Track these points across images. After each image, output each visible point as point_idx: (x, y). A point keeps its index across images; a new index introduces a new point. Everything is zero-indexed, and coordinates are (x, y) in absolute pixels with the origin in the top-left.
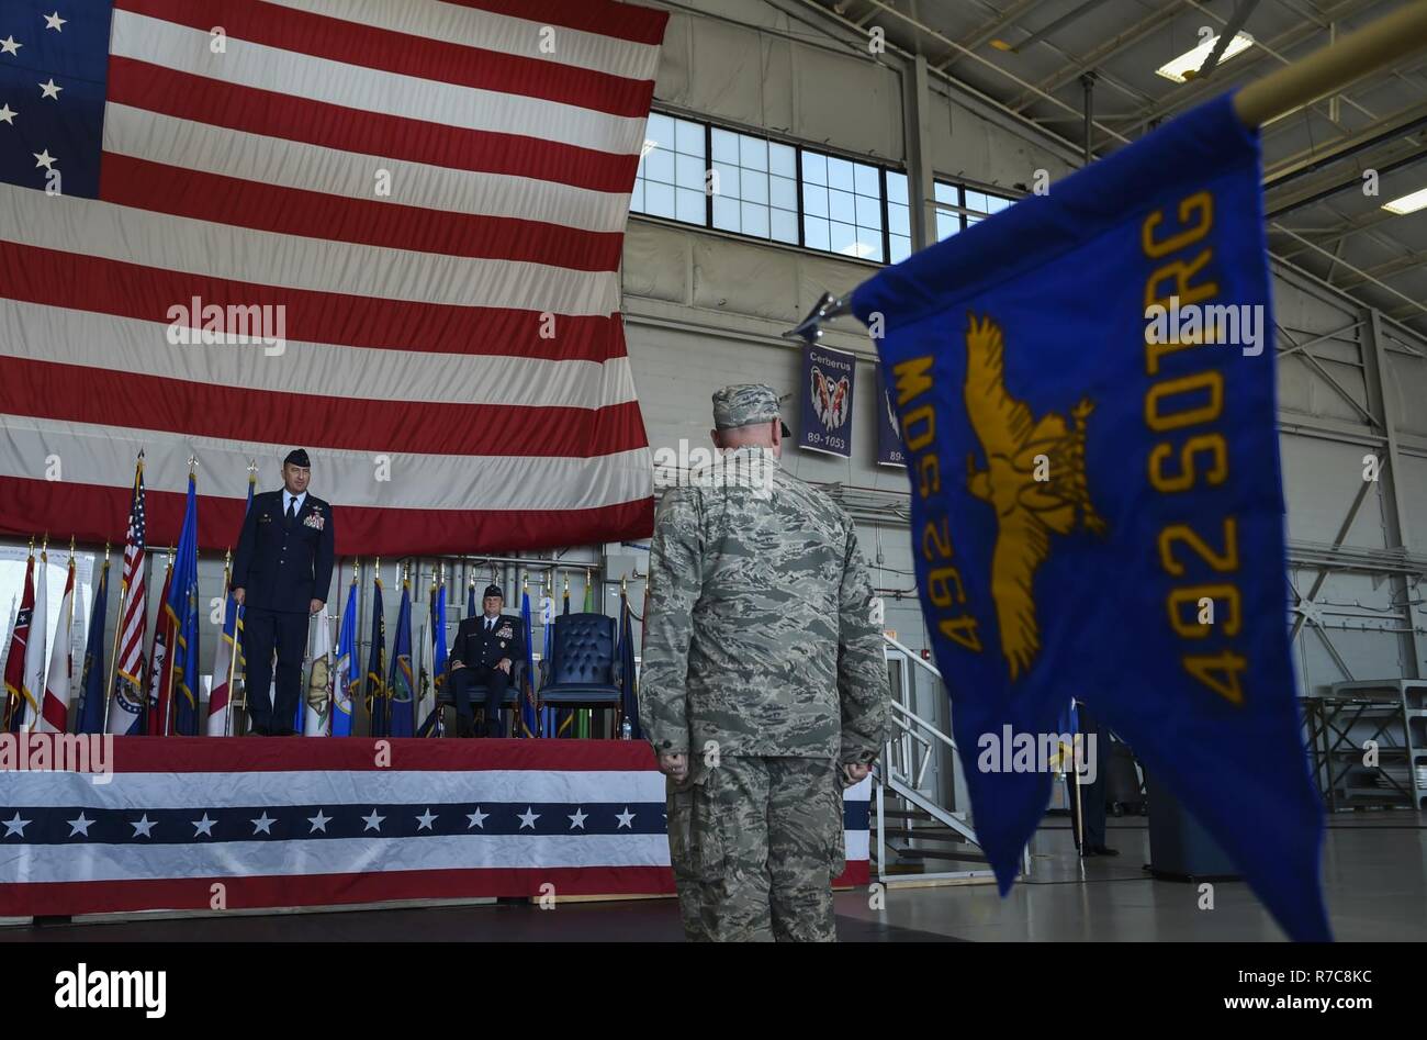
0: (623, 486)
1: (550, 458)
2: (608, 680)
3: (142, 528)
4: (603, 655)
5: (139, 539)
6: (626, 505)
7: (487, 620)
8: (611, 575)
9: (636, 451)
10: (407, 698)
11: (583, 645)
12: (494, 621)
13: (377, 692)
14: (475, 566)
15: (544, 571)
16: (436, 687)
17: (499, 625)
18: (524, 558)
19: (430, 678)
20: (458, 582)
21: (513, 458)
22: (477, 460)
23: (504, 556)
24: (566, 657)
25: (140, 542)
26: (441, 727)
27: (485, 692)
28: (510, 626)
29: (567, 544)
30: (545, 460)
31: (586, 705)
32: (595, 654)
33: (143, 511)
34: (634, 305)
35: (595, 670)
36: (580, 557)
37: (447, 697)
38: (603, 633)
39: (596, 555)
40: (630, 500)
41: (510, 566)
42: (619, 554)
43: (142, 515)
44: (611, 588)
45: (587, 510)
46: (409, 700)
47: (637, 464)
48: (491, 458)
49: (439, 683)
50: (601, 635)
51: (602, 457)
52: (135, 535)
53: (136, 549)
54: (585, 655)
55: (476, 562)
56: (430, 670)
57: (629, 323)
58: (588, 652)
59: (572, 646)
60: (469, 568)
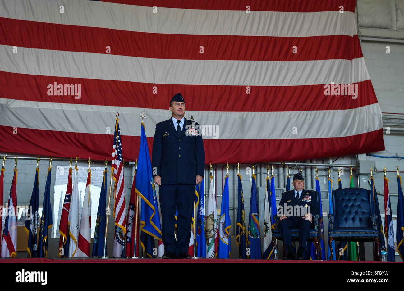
0: (366, 124)
1: (325, 111)
2: (369, 225)
3: (121, 151)
4: (364, 211)
5: (120, 157)
6: (368, 134)
7: (296, 192)
8: (362, 171)
9: (371, 106)
10: (257, 236)
11: (352, 206)
12: (300, 193)
13: (241, 233)
14: (289, 168)
15: (326, 170)
16: (272, 230)
17: (303, 195)
18: (314, 163)
19: (269, 225)
20: (282, 176)
21: (306, 112)
22: (287, 113)
23: (305, 162)
24: (343, 212)
25: (121, 159)
26: (276, 251)
27: (299, 232)
28: (310, 195)
29: (338, 155)
30: (322, 112)
31: (355, 240)
32: (360, 210)
33: (121, 142)
34: (364, 32)
35: (361, 220)
36: (345, 162)
37: (279, 235)
38: (364, 198)
39: (353, 161)
40: (370, 131)
41: (308, 168)
42: (366, 160)
43: (120, 145)
44: (362, 178)
45: (346, 137)
46: (259, 237)
47: (372, 112)
48: (294, 112)
49: (274, 228)
50: (363, 200)
51: (354, 110)
52: (118, 154)
53: (119, 162)
54: (354, 211)
55: (290, 166)
56: (269, 221)
57: (363, 41)
58: (356, 209)
59: (346, 206)
60: (287, 169)
